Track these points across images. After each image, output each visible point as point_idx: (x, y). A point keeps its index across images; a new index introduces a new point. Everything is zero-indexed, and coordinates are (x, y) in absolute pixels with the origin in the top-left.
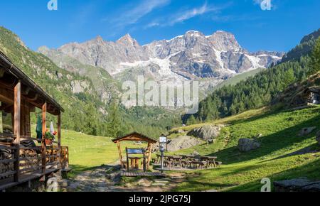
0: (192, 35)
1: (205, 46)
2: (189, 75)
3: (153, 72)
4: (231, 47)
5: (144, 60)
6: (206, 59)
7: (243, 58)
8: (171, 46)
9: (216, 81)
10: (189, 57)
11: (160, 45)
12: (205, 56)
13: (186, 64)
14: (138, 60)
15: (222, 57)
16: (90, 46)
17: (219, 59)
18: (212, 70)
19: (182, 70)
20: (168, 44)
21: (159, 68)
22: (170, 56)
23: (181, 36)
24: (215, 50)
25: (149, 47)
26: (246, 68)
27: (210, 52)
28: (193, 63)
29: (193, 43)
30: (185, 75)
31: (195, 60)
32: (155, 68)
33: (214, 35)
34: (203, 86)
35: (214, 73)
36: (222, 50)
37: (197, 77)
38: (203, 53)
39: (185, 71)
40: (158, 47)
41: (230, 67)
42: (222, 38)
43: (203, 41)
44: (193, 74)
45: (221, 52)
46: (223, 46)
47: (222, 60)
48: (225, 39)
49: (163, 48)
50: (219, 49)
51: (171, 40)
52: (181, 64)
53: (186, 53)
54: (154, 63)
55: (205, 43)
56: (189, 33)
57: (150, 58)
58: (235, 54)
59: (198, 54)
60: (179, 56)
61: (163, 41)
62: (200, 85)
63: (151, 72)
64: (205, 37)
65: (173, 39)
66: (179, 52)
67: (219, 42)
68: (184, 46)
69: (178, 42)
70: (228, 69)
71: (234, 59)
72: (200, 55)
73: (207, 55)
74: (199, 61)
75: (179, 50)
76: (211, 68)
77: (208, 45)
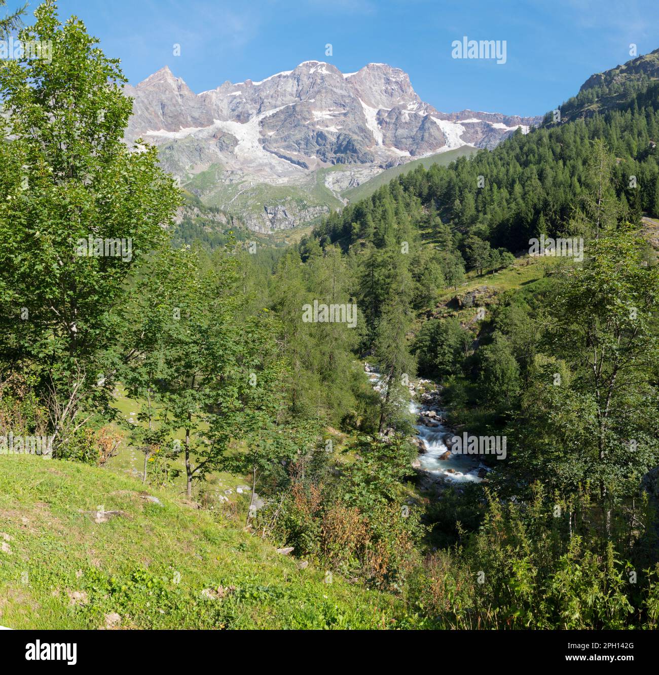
0: (312, 71)
1: (342, 96)
2: (304, 159)
3: (221, 149)
4: (398, 101)
5: (202, 125)
6: (343, 123)
7: (427, 125)
8: (263, 94)
10: (305, 119)
11: (238, 93)
12: (342, 117)
13: (298, 135)
14: (186, 125)
15: (381, 122)
17: (372, 124)
18: (358, 147)
19: (288, 147)
20: (257, 89)
21: (236, 142)
22: (261, 117)
23: (288, 73)
24: (364, 105)
25: (214, 96)
26: (432, 147)
27: (353, 109)
28: (313, 131)
29: (316, 88)
30: (294, 158)
31: (318, 127)
32: (228, 143)
33: (364, 73)
34: (338, 181)
35: (360, 155)
36: (381, 106)
37: (322, 163)
38: (336, 111)
39: (295, 150)
40: (235, 97)
41: (398, 144)
42: (380, 79)
43: (338, 85)
44: (313, 157)
45: (377, 111)
46: (383, 97)
47: (380, 127)
48: (388, 81)
49: (245, 100)
50: (373, 102)
51: (265, 80)
52: (286, 133)
53: (297, 109)
54: (224, 131)
55: (342, 89)
56: (307, 65)
57: (215, 120)
58: (408, 114)
59: (324, 113)
60: (282, 117)
61: (246, 83)
62: (330, 180)
63: (217, 150)
64: (341, 77)
65: (270, 78)
66: (282, 108)
67: (374, 89)
68: (292, 95)
69: (279, 87)
70: (393, 148)
71: (406, 126)
72: (330, 115)
73: (345, 115)
74: (327, 129)
75: (282, 103)
76: (356, 144)
77: (349, 93)
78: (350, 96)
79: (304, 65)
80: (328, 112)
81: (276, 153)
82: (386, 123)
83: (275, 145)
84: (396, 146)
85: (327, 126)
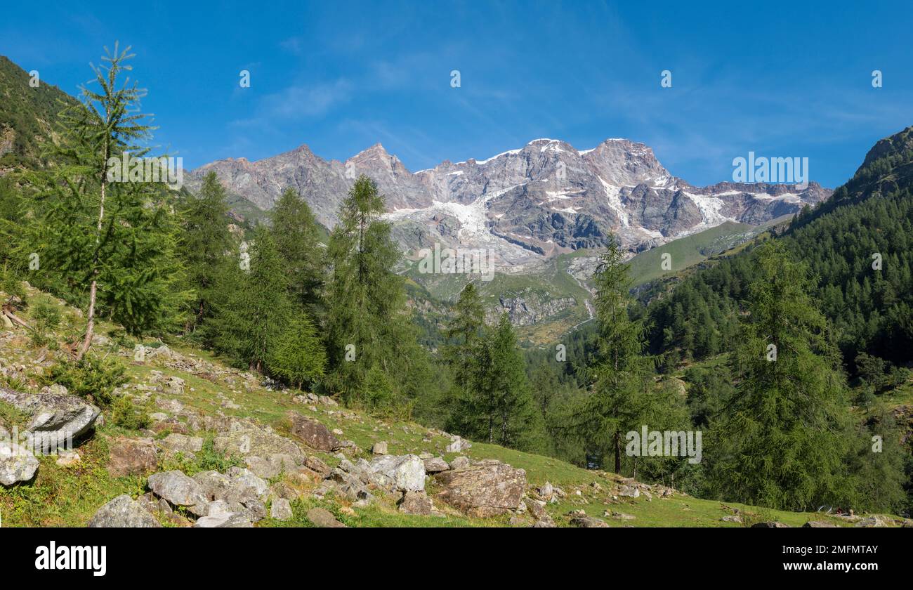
0: (543, 149)
1: (580, 175)
2: (538, 243)
3: (443, 233)
4: (644, 177)
5: (419, 206)
6: (581, 203)
7: (680, 202)
8: (488, 174)
10: (538, 200)
11: (460, 173)
12: (581, 197)
13: (531, 217)
14: (401, 206)
15: (625, 200)
16: (280, 169)
17: (615, 203)
18: (601, 229)
19: (520, 231)
20: (481, 169)
21: (459, 225)
22: (487, 198)
23: (517, 151)
24: (604, 183)
25: (432, 176)
26: (686, 225)
27: (593, 188)
28: (548, 213)
29: (548, 168)
30: (527, 243)
31: (554, 208)
32: (450, 226)
33: (602, 149)
34: (582, 268)
35: (605, 238)
36: (623, 184)
37: (560, 248)
38: (573, 190)
39: (528, 234)
40: (456, 177)
41: (646, 222)
42: (620, 154)
43: (573, 162)
44: (550, 241)
45: (619, 188)
46: (625, 173)
47: (625, 206)
48: (629, 157)
49: (467, 180)
50: (614, 180)
51: (490, 159)
52: (517, 216)
53: (529, 190)
54: (446, 213)
55: (578, 167)
56: (537, 143)
57: (434, 201)
58: (657, 191)
59: (560, 193)
60: (512, 198)
61: (468, 163)
62: (572, 267)
63: (438, 234)
64: (577, 154)
65: (495, 157)
66: (511, 188)
67: (614, 165)
68: (522, 175)
69: (507, 166)
70: (641, 229)
71: (655, 203)
72: (567, 195)
73: (584, 194)
74: (563, 210)
75: (511, 184)
76: (598, 226)
77: (586, 171)
78: (587, 174)
79: (534, 143)
80: (565, 193)
81: (506, 238)
82: (631, 201)
83: (504, 228)
84: (644, 226)
85: (564, 208)
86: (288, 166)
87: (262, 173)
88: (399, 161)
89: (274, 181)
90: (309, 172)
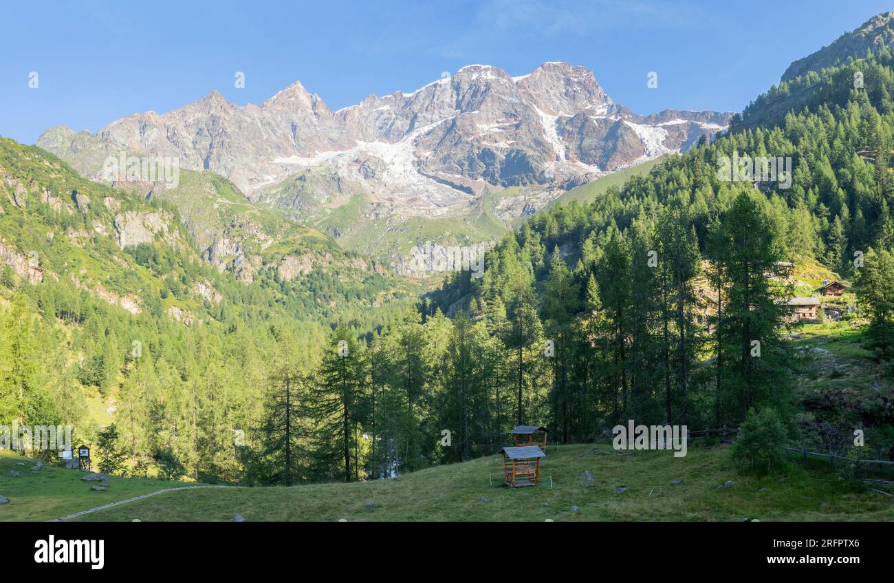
0: (474, 76)
1: (513, 104)
2: (468, 182)
3: (366, 176)
4: (584, 104)
5: (342, 148)
6: (515, 137)
7: (619, 132)
9: (544, 195)
10: (468, 135)
11: (386, 108)
12: (514, 129)
13: (460, 154)
14: (325, 149)
15: (561, 131)
16: (191, 120)
17: (551, 136)
18: (534, 164)
19: (450, 170)
20: (408, 103)
21: (384, 167)
22: (415, 135)
23: (446, 81)
24: (540, 113)
25: (356, 113)
26: (627, 158)
27: (527, 119)
28: (479, 148)
29: (479, 98)
30: (457, 183)
31: (484, 143)
32: (373, 168)
33: (538, 74)
34: (509, 209)
35: (537, 175)
36: (561, 113)
37: (490, 186)
38: (506, 122)
39: (458, 173)
40: (382, 113)
41: (584, 156)
42: (558, 79)
43: (506, 91)
44: (481, 179)
45: (556, 118)
46: (564, 101)
47: (561, 138)
48: (568, 82)
49: (394, 116)
50: (551, 109)
51: (418, 91)
52: (446, 153)
53: (458, 123)
54: (369, 154)
55: (511, 96)
56: (468, 70)
57: (357, 141)
58: (597, 120)
59: (492, 125)
60: (441, 134)
61: (395, 96)
62: (499, 207)
63: (361, 177)
64: (510, 81)
65: (423, 88)
66: (439, 123)
67: (552, 92)
68: (452, 107)
69: (436, 98)
70: (579, 163)
71: (594, 135)
72: (499, 128)
73: (517, 127)
74: (495, 145)
75: (440, 117)
76: (531, 160)
77: (520, 100)
78: (522, 103)
79: (464, 70)
80: (497, 125)
81: (434, 178)
82: (568, 132)
83: (432, 167)
84: (582, 160)
85: (496, 142)
86: (199, 115)
87: (172, 126)
88: (319, 99)
89: (184, 133)
90: (221, 121)
